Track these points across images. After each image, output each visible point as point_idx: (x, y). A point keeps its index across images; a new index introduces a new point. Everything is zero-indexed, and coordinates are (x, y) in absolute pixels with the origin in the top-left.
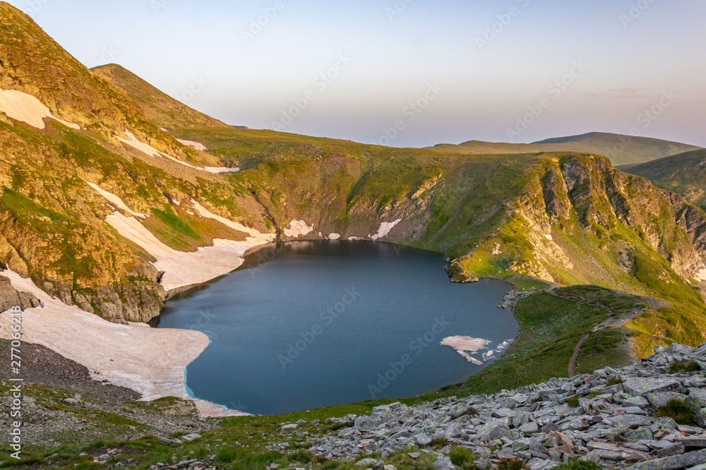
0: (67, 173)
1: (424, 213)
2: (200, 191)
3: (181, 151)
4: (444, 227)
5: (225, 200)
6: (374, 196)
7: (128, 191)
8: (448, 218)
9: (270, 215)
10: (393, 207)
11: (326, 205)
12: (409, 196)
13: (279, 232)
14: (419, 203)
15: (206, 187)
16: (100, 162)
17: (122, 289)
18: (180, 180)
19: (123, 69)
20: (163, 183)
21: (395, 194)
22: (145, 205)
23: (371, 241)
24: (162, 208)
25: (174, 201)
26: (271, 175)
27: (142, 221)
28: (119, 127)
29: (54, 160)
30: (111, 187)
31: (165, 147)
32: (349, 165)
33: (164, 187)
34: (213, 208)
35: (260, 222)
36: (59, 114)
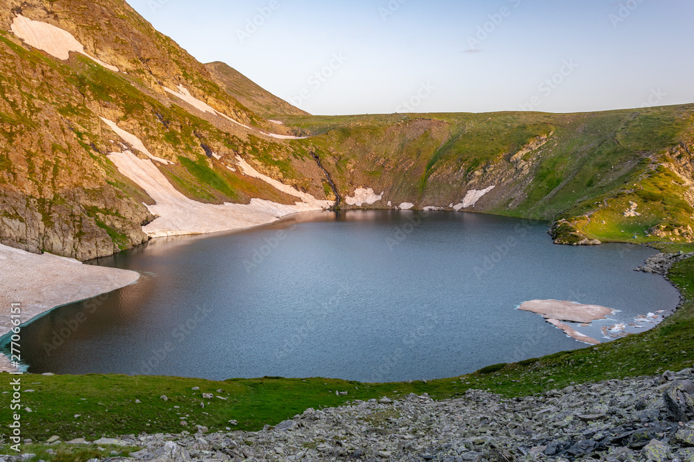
0: (70, 100)
1: (525, 178)
2: (249, 148)
3: (244, 115)
4: (553, 192)
5: (279, 161)
6: (461, 160)
7: (151, 133)
8: (559, 181)
9: (332, 181)
10: (485, 171)
11: (402, 171)
12: (508, 158)
13: (339, 199)
14: (520, 166)
15: (258, 145)
16: (123, 99)
17: (50, 209)
18: (227, 134)
19: (228, 66)
20: (204, 135)
21: (489, 156)
22: (171, 151)
23: (453, 211)
24: (193, 158)
25: (214, 155)
26: (341, 141)
27: (159, 165)
28: (170, 80)
29: (55, 82)
30: (132, 127)
31: (225, 108)
32: (435, 129)
33: (205, 139)
34: (261, 167)
35: (317, 187)
36: (95, 53)
